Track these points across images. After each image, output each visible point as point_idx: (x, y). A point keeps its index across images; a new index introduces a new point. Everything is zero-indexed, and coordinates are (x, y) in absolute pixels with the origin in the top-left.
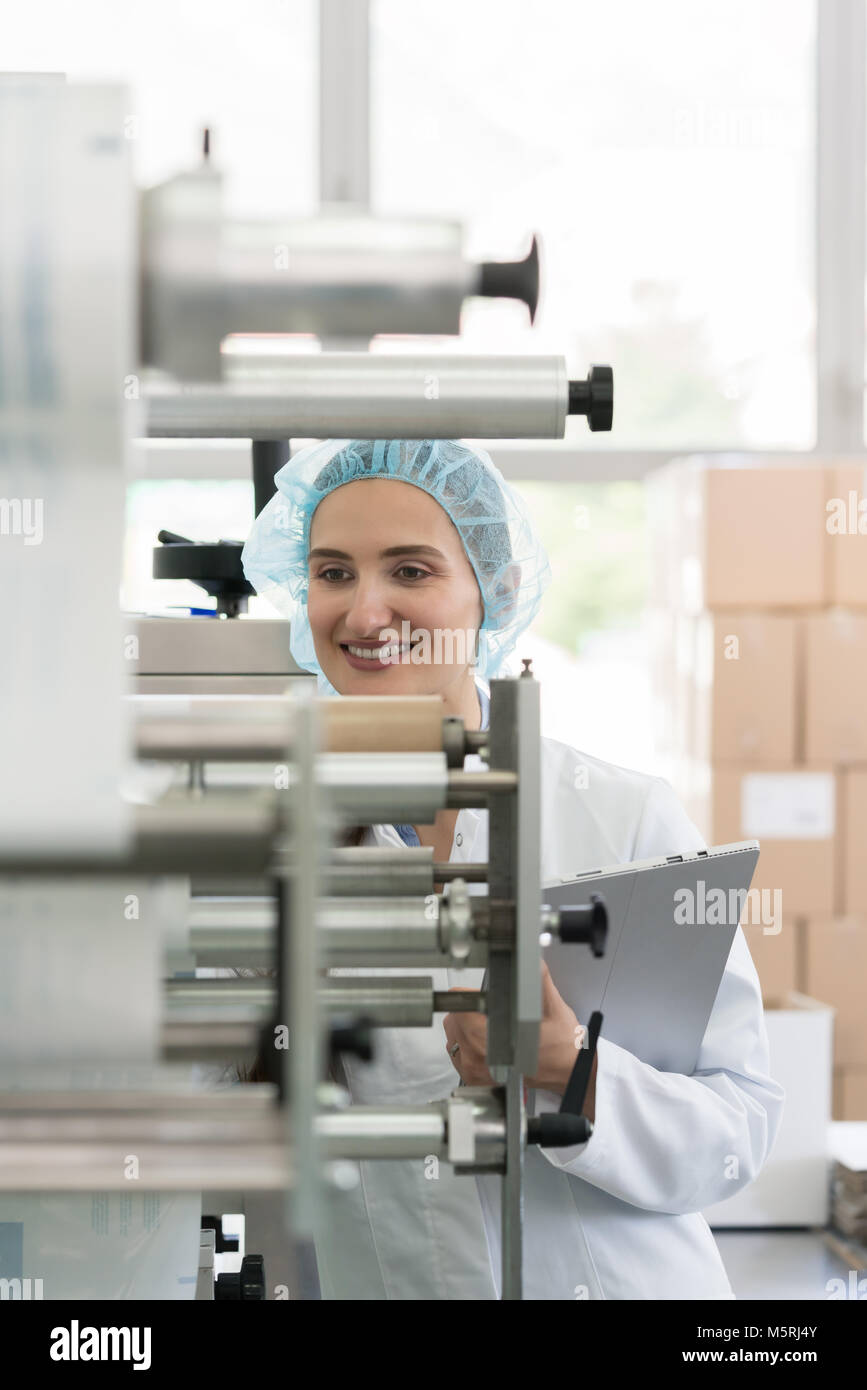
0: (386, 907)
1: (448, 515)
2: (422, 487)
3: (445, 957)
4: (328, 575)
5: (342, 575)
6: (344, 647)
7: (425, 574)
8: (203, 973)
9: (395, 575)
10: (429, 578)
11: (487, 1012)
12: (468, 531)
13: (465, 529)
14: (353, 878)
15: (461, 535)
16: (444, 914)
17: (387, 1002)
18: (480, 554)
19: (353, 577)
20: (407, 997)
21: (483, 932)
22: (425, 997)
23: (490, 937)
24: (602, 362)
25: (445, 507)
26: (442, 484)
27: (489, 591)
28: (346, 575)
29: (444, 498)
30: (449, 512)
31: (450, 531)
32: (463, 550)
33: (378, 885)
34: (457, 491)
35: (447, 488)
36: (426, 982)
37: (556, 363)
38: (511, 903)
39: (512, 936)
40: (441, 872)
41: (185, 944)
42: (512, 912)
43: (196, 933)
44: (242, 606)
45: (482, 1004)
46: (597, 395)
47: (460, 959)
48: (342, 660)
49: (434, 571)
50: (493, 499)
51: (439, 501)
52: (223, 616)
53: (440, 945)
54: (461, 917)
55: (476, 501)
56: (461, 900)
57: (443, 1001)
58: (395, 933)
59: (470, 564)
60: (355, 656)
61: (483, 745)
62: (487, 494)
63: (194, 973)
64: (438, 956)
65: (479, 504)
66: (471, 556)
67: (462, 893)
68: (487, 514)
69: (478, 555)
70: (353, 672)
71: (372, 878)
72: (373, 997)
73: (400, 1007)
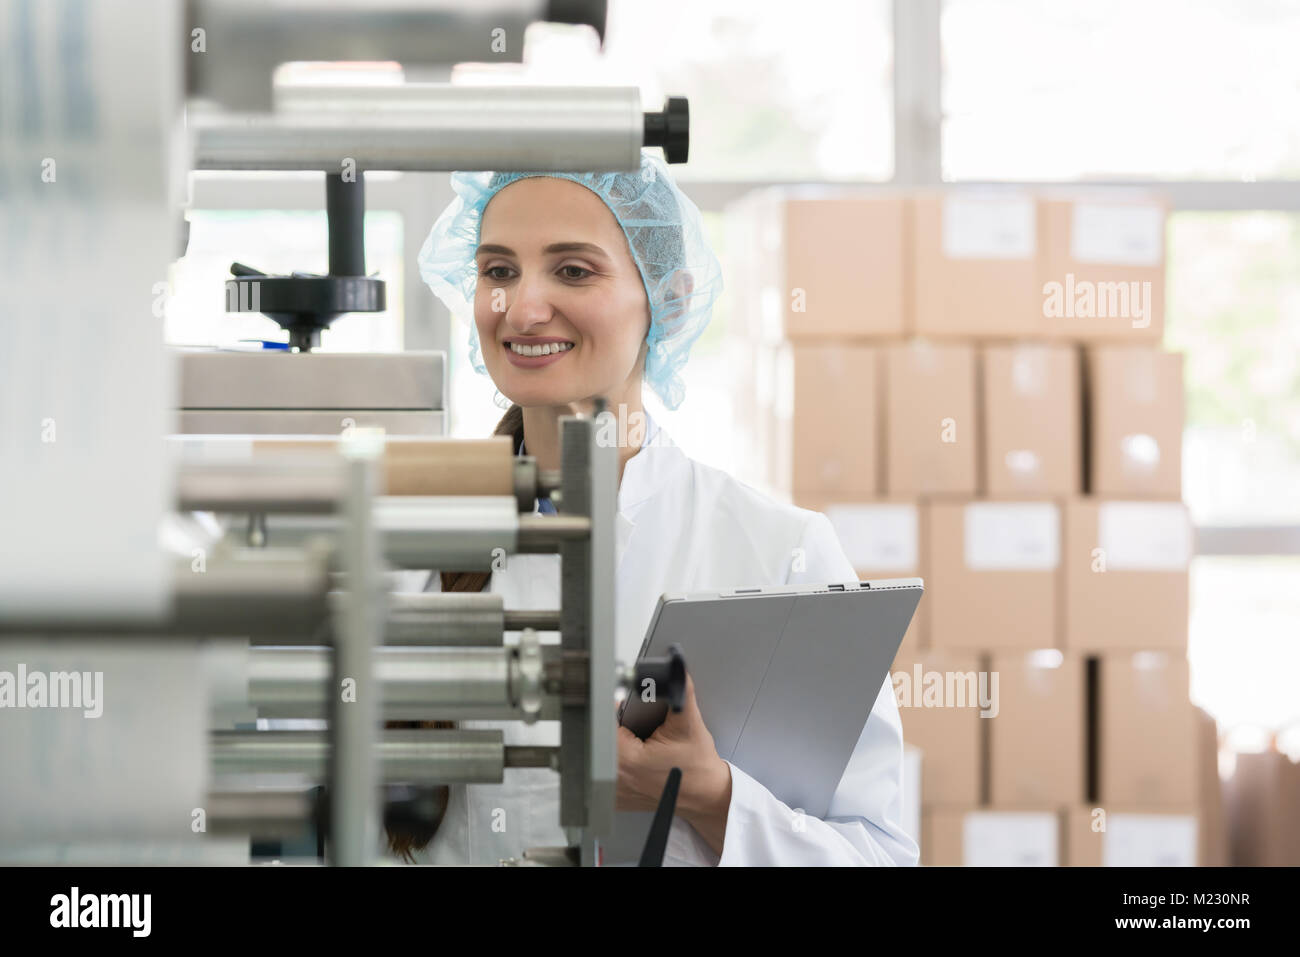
0: (453, 657)
1: (614, 215)
2: (588, 186)
3: (516, 711)
4: (494, 273)
5: (507, 272)
6: (507, 345)
7: (588, 274)
8: (263, 724)
9: (559, 273)
10: (592, 278)
11: (559, 769)
12: (634, 233)
13: (631, 230)
14: (420, 625)
15: (627, 235)
16: (514, 666)
17: (456, 756)
18: (646, 257)
19: (517, 274)
20: (476, 751)
21: (555, 685)
22: (496, 751)
23: (563, 690)
24: (678, 93)
25: (611, 208)
26: (610, 184)
27: (656, 295)
28: (511, 273)
29: (610, 197)
30: (614, 211)
31: (615, 231)
32: (629, 252)
33: (446, 633)
34: (625, 193)
35: (614, 188)
36: (497, 735)
37: (631, 94)
38: (584, 655)
39: (585, 689)
40: (512, 620)
41: (243, 695)
42: (586, 664)
43: (256, 685)
44: (315, 339)
45: (554, 760)
46: (674, 127)
47: (530, 714)
48: (504, 356)
49: (596, 271)
50: (663, 203)
51: (605, 200)
52: (296, 350)
53: (511, 699)
54: (532, 669)
55: (643, 203)
56: (532, 651)
57: (514, 756)
58: (464, 686)
59: (636, 266)
60: (516, 353)
61: (555, 488)
62: (656, 198)
63: (255, 725)
64: (509, 709)
65: (645, 206)
66: (638, 259)
67: (534, 644)
68: (653, 216)
69: (644, 257)
70: (512, 368)
71: (439, 626)
72: (441, 751)
73: (470, 762)
